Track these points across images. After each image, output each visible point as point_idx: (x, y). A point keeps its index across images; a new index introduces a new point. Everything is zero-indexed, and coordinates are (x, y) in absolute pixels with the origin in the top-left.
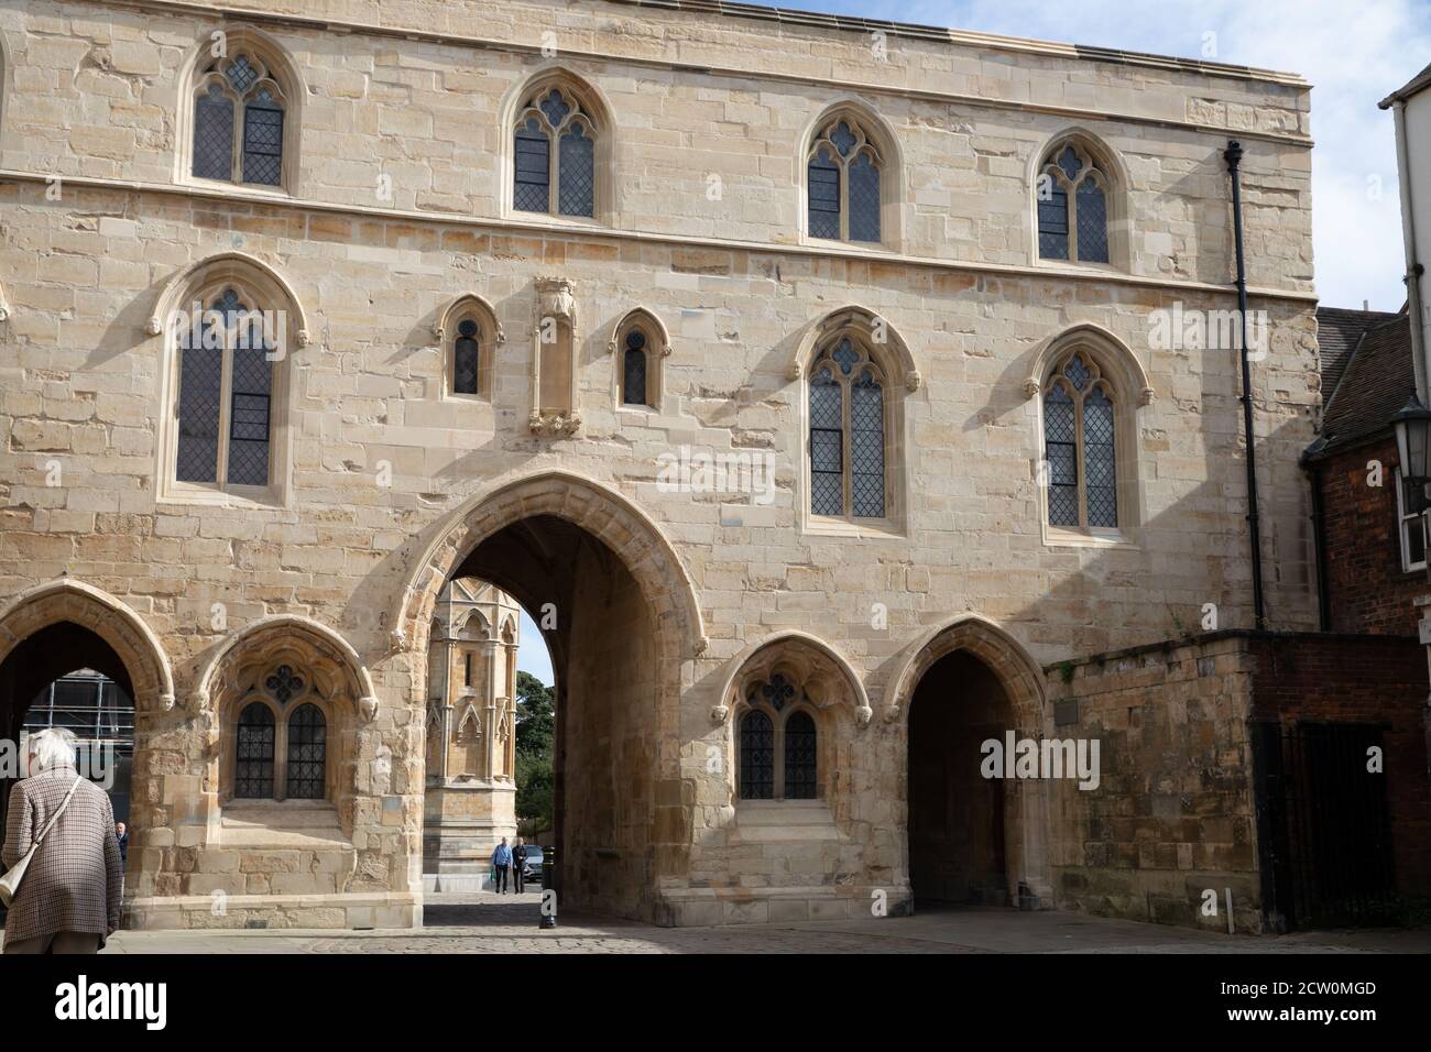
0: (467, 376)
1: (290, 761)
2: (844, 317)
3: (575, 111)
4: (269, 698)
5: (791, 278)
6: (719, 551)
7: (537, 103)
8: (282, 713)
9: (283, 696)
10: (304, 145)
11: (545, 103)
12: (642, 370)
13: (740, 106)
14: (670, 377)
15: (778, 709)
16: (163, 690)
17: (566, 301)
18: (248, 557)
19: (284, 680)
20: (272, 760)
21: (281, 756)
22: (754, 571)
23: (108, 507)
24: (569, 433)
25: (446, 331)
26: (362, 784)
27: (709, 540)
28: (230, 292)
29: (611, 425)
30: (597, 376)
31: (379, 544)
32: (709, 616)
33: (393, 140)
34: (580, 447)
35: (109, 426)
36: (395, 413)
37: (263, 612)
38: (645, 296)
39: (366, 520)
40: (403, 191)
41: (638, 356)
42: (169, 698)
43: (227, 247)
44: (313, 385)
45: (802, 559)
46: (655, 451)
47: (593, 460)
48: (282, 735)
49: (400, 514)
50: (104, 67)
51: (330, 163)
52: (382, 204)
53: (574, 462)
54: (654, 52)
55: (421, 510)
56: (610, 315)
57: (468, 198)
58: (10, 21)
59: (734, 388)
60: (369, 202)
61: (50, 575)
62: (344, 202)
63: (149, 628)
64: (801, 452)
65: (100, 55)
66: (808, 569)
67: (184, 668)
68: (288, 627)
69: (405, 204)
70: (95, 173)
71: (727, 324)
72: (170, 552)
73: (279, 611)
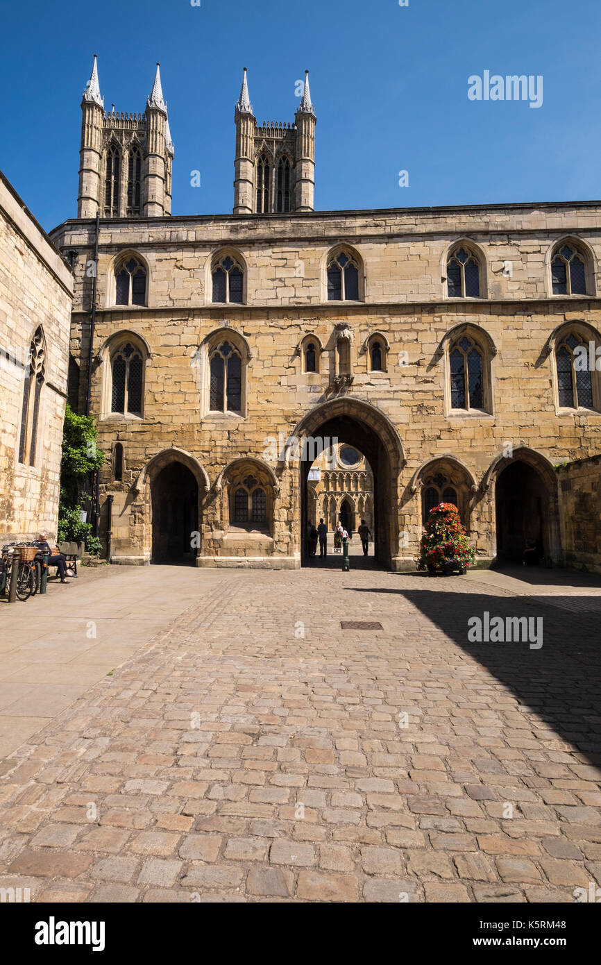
0: (312, 366)
1: (253, 509)
2: (463, 328)
3: (350, 259)
4: (244, 487)
5: (440, 314)
6: (412, 426)
7: (335, 259)
8: (250, 492)
9: (249, 487)
10: (248, 286)
11: (338, 259)
12: (380, 358)
13: (418, 247)
14: (390, 360)
15: (440, 487)
16: (205, 485)
17: (347, 333)
18: (232, 437)
19: (250, 481)
20: (247, 509)
21: (250, 507)
22: (427, 433)
23: (186, 421)
24: (350, 383)
25: (302, 348)
26: (276, 517)
27: (407, 421)
28: (226, 343)
29: (366, 379)
30: (359, 363)
32: (408, 450)
33: (280, 280)
34: (355, 388)
35: (185, 393)
36: (284, 380)
37: (238, 456)
38: (381, 327)
39: (274, 420)
40: (284, 298)
41: (377, 351)
42: (208, 487)
43: (223, 326)
44: (254, 373)
45: (447, 427)
46: (387, 388)
47: (356, 393)
48: (250, 500)
49: (287, 418)
50: (181, 268)
51: (258, 291)
52: (277, 303)
53: (352, 394)
54: (380, 231)
55: (294, 416)
56: (365, 336)
57: (309, 298)
58: (151, 257)
59: (416, 360)
60: (272, 304)
61: (168, 446)
62: (263, 304)
63: (200, 463)
64: (445, 384)
65: (179, 264)
66: (450, 430)
67: (213, 477)
68: (249, 461)
69: (285, 303)
70: (178, 305)
71: (413, 336)
72: (207, 436)
73: (244, 456)
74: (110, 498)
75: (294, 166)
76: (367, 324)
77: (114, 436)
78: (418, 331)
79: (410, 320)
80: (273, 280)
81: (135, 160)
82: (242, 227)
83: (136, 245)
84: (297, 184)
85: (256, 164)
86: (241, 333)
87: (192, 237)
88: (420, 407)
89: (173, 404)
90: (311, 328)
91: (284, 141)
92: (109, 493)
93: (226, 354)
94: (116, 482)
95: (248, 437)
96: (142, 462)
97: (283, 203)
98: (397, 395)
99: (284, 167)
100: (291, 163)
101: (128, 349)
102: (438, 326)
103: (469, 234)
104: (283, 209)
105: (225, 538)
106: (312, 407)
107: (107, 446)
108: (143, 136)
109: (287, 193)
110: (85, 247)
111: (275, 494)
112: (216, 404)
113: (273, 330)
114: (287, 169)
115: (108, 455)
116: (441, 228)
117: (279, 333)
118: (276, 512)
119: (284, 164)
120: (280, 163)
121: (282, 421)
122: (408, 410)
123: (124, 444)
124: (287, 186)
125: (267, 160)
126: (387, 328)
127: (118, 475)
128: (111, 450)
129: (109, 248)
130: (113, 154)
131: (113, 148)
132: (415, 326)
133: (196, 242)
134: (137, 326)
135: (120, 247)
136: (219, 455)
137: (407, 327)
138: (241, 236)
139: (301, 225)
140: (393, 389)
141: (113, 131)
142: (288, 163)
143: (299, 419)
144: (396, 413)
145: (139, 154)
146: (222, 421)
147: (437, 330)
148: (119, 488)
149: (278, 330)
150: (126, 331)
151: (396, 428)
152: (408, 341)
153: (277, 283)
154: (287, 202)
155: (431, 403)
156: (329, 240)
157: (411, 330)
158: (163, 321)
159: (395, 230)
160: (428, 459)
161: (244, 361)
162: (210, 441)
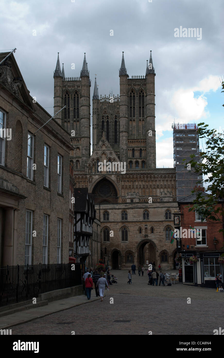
0: (140, 232)
2: (168, 225)
3: (147, 212)
4: (129, 255)
5: (164, 223)
6: (159, 244)
7: (144, 212)
8: (130, 256)
10: (128, 217)
12: (153, 231)
13: (160, 210)
14: (155, 232)
17: (146, 227)
18: (126, 246)
21: (130, 259)
22: (161, 245)
23: (118, 243)
25: (139, 229)
26: (135, 261)
28: (125, 228)
29: (150, 235)
30: (149, 232)
31: (135, 245)
32: (158, 249)
33: (134, 216)
34: (148, 237)
35: (117, 238)
36: (135, 236)
37: (127, 250)
38: (153, 225)
39: (134, 243)
40: (135, 220)
41: (152, 230)
42: (122, 255)
43: (124, 225)
44: (129, 234)
45: (164, 244)
46: (154, 237)
47: (149, 238)
48: (130, 258)
49: (136, 243)
50: (116, 214)
51: (130, 218)
52: (134, 221)
53: (148, 238)
54: (153, 207)
55: (137, 242)
56: (150, 227)
57: (140, 220)
58: (110, 211)
59: (159, 232)
60: (133, 221)
61: (115, 248)
62: (131, 221)
63: (121, 251)
64: (164, 236)
65: (115, 213)
66: (165, 245)
67: (123, 254)
68: (129, 250)
69: (135, 221)
70: (115, 221)
71: (158, 227)
72: (122, 246)
73: (128, 250)
74: (105, 258)
75: (146, 96)
76: (151, 225)
77: (105, 246)
78: (160, 226)
79: (158, 224)
80: (133, 216)
81: (76, 98)
82: (127, 205)
83: (107, 209)
84: (148, 105)
85: (129, 96)
86: (127, 226)
87: (117, 207)
88: (160, 241)
89: (115, 240)
90: (140, 226)
91: (141, 84)
92: (104, 257)
93: (125, 230)
94: (106, 255)
95: (129, 246)
96: (110, 251)
97: (142, 113)
98: (156, 238)
99: (142, 96)
100: (145, 95)
101: (106, 229)
102: (163, 225)
103: (169, 207)
104: (142, 116)
105: (126, 265)
106: (140, 240)
107: (103, 248)
108: (79, 87)
109: (143, 107)
110: (97, 209)
111: (135, 256)
112: (123, 240)
113: (133, 226)
114: (143, 96)
115: (103, 250)
116: (164, 206)
117: (134, 227)
118: (135, 260)
119: (142, 95)
120: (140, 94)
121: (135, 243)
122: (158, 241)
123: (106, 247)
124: (143, 104)
125: (134, 93)
126: (154, 225)
127: (106, 253)
128: (104, 249)
129: (102, 209)
130: (67, 96)
131: (67, 93)
132: (159, 225)
133: (118, 208)
134: (108, 225)
135: (104, 209)
136: (124, 249)
137: (158, 225)
138: (127, 207)
139: (138, 205)
140: (155, 237)
141: (67, 86)
142: (143, 93)
143: (138, 243)
144: (156, 242)
145: (78, 95)
146: (124, 243)
147: (163, 226)
148: (106, 256)
149: (134, 226)
150: (106, 226)
151: (156, 244)
152: (158, 228)
153: (134, 217)
154: (143, 111)
155: (162, 240)
156: (143, 208)
157: (159, 226)
158: (113, 224)
159: (156, 206)
160: (162, 250)
161: (128, 232)
162: (122, 247)
